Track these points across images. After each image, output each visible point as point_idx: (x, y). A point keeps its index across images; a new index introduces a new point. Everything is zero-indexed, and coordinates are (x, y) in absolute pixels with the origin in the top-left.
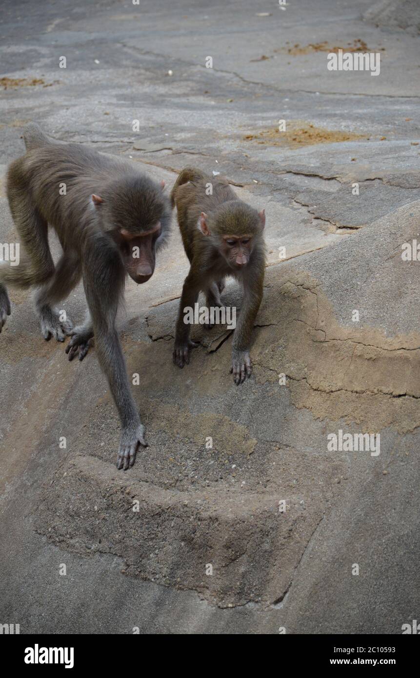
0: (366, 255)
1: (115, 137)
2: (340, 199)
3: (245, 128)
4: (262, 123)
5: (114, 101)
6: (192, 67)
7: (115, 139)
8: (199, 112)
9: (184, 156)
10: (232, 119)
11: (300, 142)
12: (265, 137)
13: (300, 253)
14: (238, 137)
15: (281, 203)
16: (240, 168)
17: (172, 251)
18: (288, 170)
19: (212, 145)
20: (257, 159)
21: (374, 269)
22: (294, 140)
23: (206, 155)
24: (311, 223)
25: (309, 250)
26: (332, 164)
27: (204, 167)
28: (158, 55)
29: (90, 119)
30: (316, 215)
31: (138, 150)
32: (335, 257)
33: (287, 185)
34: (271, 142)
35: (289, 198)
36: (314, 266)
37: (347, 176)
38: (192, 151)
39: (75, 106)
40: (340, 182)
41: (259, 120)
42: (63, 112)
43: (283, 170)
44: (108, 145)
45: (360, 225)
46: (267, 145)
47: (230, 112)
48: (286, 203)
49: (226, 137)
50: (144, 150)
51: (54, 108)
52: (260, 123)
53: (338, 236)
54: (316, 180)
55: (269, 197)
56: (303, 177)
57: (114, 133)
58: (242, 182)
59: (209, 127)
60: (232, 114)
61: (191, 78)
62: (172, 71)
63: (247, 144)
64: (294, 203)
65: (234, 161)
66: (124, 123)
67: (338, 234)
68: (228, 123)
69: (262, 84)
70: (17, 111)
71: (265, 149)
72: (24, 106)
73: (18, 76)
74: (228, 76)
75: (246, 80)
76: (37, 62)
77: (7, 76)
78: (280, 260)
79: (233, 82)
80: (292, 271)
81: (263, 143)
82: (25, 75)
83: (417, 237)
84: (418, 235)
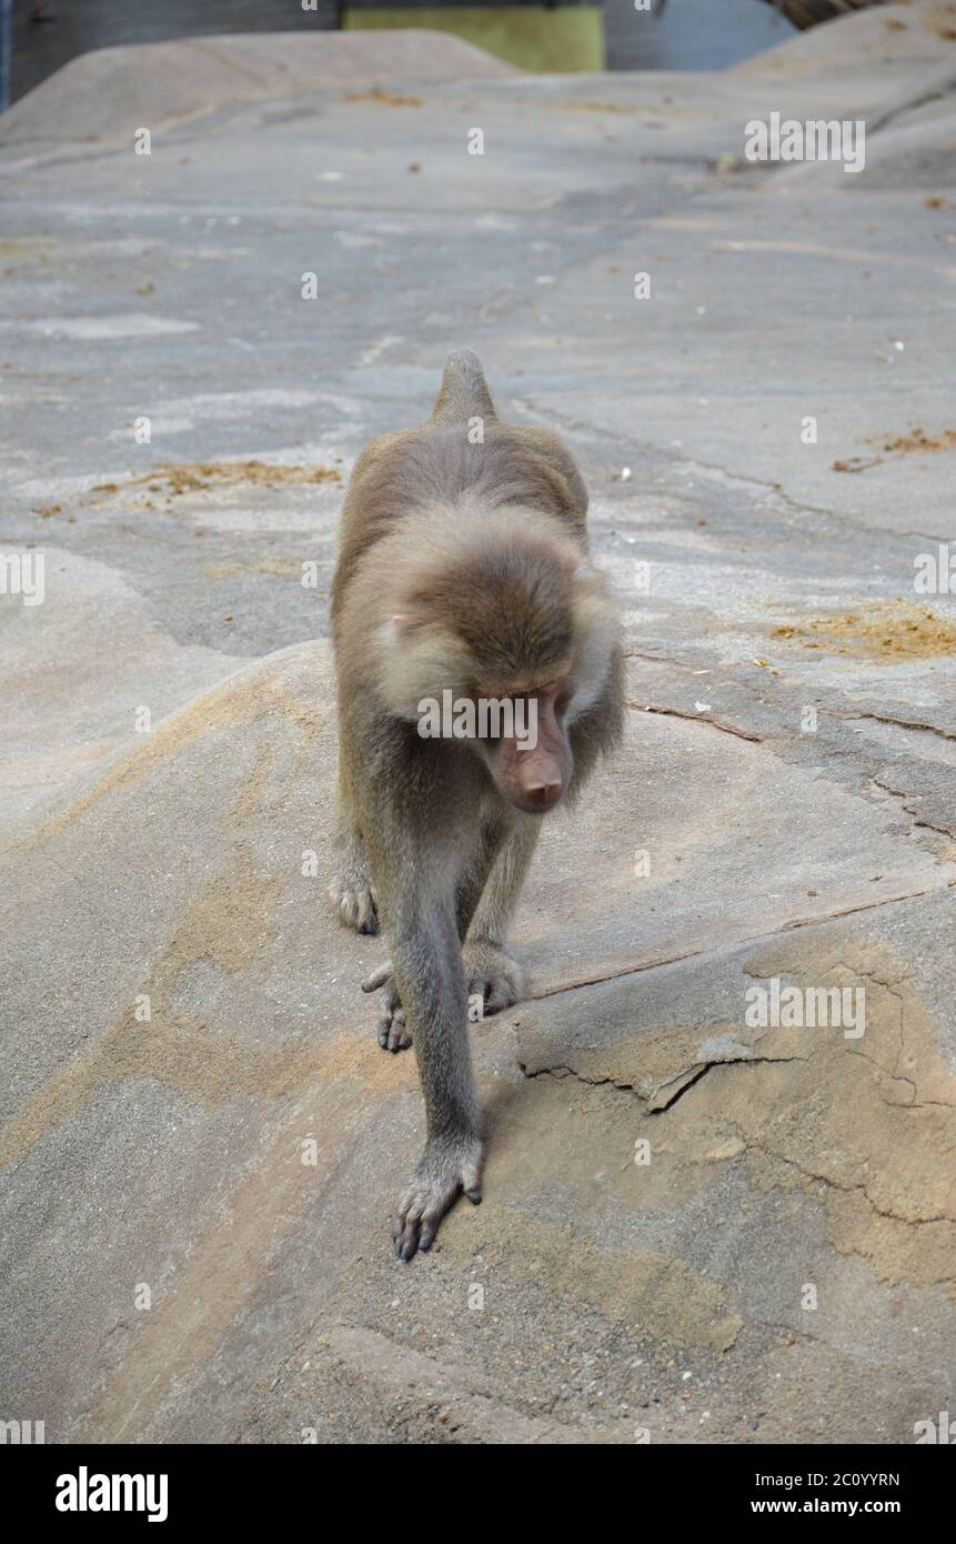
3: (777, 610)
4: (818, 602)
6: (676, 463)
8: (679, 567)
9: (635, 664)
10: (752, 587)
11: (898, 649)
12: (822, 633)
14: (761, 629)
15: (843, 785)
16: (759, 699)
17: (589, 877)
18: (864, 713)
19: (699, 643)
20: (798, 682)
22: (887, 643)
23: (681, 665)
24: (908, 834)
25: (898, 896)
27: (676, 691)
28: (602, 433)
30: (921, 818)
32: (950, 914)
33: (860, 746)
34: (834, 646)
35: (863, 775)
36: (901, 932)
38: (655, 654)
41: (812, 593)
43: (855, 711)
46: (824, 651)
47: (749, 572)
48: (853, 786)
49: (733, 628)
52: (814, 601)
54: (928, 738)
55: (818, 770)
56: (898, 729)
58: (760, 731)
59: (698, 603)
60: (754, 577)
61: (671, 489)
62: (631, 469)
63: (778, 646)
64: (874, 787)
65: (746, 683)
68: (743, 597)
69: (829, 513)
70: (273, 539)
71: (819, 660)
72: (289, 528)
73: (283, 458)
74: (755, 490)
75: (796, 501)
76: (331, 430)
77: (262, 457)
78: (829, 913)
79: (765, 503)
80: (851, 940)
81: (815, 646)
82: (301, 458)
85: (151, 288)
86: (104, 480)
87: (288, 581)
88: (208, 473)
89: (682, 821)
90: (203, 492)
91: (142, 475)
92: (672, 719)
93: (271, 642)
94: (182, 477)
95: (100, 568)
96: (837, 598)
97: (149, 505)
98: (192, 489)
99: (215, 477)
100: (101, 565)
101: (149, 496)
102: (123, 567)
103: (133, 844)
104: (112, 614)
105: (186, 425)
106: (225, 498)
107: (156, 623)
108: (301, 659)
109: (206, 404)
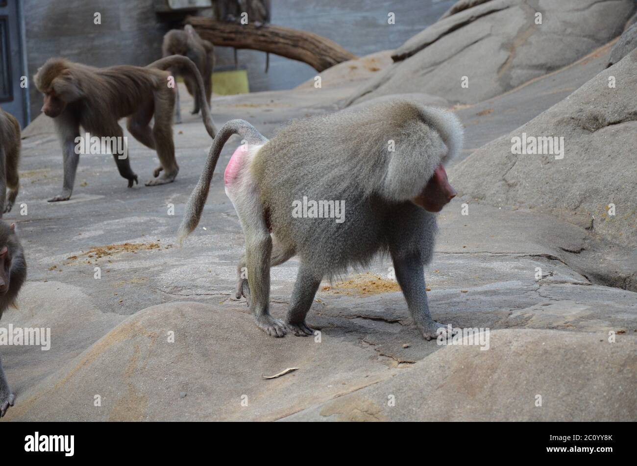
0: (420, 385)
1: (216, 290)
2: (401, 338)
5: (217, 260)
7: (215, 292)
9: (272, 305)
11: (369, 291)
12: (340, 288)
13: (367, 385)
15: (352, 343)
18: (358, 315)
20: (333, 306)
21: (426, 397)
22: (364, 289)
24: (377, 359)
25: (375, 382)
26: (395, 309)
29: (196, 276)
30: (381, 352)
31: (234, 300)
32: (394, 387)
33: (357, 328)
34: (345, 293)
35: (359, 338)
36: (377, 395)
37: (407, 319)
38: (279, 301)
39: (183, 265)
40: (401, 325)
42: (173, 271)
43: (354, 315)
44: (209, 297)
45: (417, 360)
46: (341, 295)
48: (356, 343)
50: (239, 301)
51: (166, 267)
53: (399, 369)
54: (382, 324)
55: (343, 338)
56: (370, 320)
57: (215, 287)
58: (320, 326)
63: (324, 294)
64: (363, 343)
66: (223, 278)
67: (399, 368)
70: (135, 271)
71: (340, 298)
72: (141, 266)
73: (138, 241)
76: (155, 229)
77: (129, 242)
78: (350, 390)
80: (358, 400)
81: (338, 293)
82: (144, 241)
83: (463, 369)
84: (463, 367)
85: (86, 184)
86: (72, 255)
87: (142, 286)
88: (110, 249)
90: (109, 256)
91: (85, 252)
93: (137, 309)
94: (101, 251)
95: (72, 287)
97: (89, 262)
98: (104, 256)
99: (113, 250)
100: (72, 286)
101: (89, 259)
102: (80, 286)
103: (90, 388)
104: (77, 303)
105: (101, 232)
106: (117, 257)
107: (94, 305)
108: (148, 313)
109: (108, 224)
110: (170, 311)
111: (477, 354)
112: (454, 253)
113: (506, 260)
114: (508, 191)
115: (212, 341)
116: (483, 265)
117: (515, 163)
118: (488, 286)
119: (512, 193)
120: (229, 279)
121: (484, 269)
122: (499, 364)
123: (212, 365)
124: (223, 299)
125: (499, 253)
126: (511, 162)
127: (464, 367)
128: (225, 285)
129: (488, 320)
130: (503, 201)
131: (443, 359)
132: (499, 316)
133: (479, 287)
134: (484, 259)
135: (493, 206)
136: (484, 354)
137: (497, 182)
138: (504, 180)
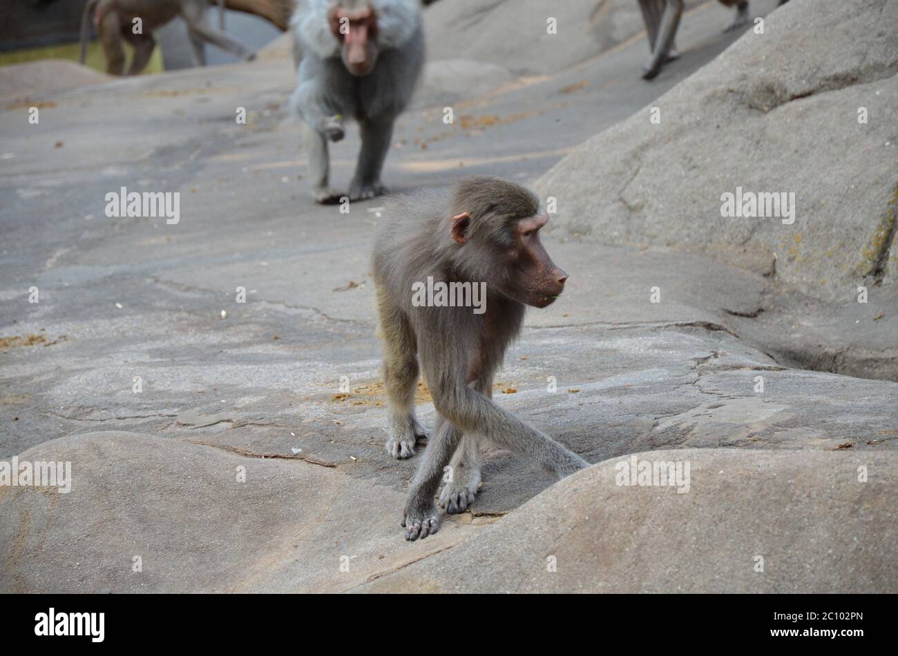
0: (515, 551)
1: (151, 409)
4: (358, 376)
5: (147, 358)
6: (254, 303)
7: (151, 413)
8: (267, 366)
9: (250, 430)
10: (314, 373)
12: (363, 395)
13: (423, 556)
14: (325, 397)
15: (391, 487)
16: (331, 440)
17: (241, 566)
19: (288, 411)
20: (353, 427)
21: (528, 571)
23: (280, 426)
25: (435, 550)
27: (278, 443)
28: (205, 291)
29: (114, 387)
31: (184, 425)
32: (473, 557)
34: (372, 402)
35: (402, 479)
36: (443, 572)
38: (261, 422)
39: (90, 369)
41: (353, 372)
42: (74, 380)
44: (141, 421)
45: (505, 510)
46: (366, 405)
47: (312, 364)
48: (397, 486)
49: (307, 399)
50: (192, 425)
51: (62, 374)
52: (355, 376)
53: (474, 527)
55: (374, 479)
57: (148, 404)
58: (335, 460)
59: (282, 387)
60: (315, 366)
61: (253, 319)
62: (227, 312)
63: (337, 406)
65: (321, 432)
66: (161, 388)
67: (474, 524)
68: (310, 380)
69: (354, 321)
70: (9, 383)
71: (364, 412)
72: (18, 375)
73: (7, 332)
74: (306, 313)
75: (331, 316)
78: (394, 567)
79: (313, 321)
80: (412, 582)
81: (361, 404)
82: (18, 331)
83: (586, 521)
84: (587, 518)
89: (295, 523)
92: (279, 460)
96: (368, 372)
110: (79, 449)
111: (609, 494)
112: (547, 327)
113: (637, 335)
114: (629, 219)
115: (153, 496)
116: (600, 344)
117: (637, 171)
118: (612, 379)
119: (635, 221)
120: (171, 389)
121: (603, 352)
122: (648, 510)
123: (156, 536)
124: (165, 424)
125: (624, 324)
126: (631, 169)
127: (589, 517)
128: (165, 400)
129: (620, 437)
130: (621, 236)
131: (552, 506)
132: (638, 429)
133: (597, 383)
134: (601, 334)
135: (605, 244)
136: (622, 494)
137: (608, 204)
138: (621, 199)
